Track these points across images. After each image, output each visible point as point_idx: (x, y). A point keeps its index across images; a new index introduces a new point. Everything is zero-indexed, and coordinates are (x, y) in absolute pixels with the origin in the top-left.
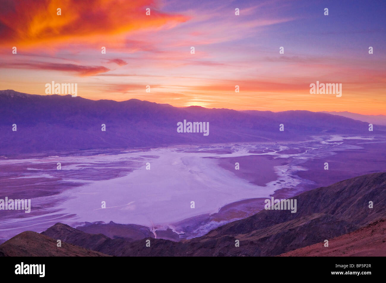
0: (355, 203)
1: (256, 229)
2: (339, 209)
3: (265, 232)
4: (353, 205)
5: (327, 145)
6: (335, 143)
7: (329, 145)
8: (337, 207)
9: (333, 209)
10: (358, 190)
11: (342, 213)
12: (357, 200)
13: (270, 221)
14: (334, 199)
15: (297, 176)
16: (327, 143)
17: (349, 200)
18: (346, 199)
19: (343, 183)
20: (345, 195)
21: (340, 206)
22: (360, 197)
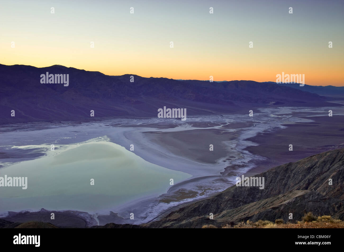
1: (225, 209)
2: (312, 186)
9: (305, 185)
10: (331, 165)
11: (316, 189)
13: (238, 200)
14: (305, 175)
17: (322, 176)
18: (319, 175)
19: (313, 157)
20: (317, 170)
21: (312, 182)
22: (334, 173)
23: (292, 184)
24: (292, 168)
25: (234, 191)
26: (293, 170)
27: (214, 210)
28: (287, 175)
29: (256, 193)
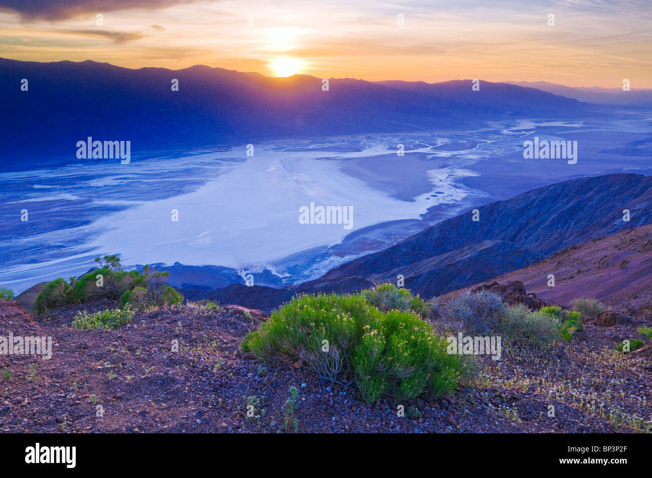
0: (547, 223)
1: (398, 266)
2: (523, 234)
3: (411, 270)
4: (542, 226)
5: (510, 135)
6: (523, 132)
7: (512, 135)
8: (519, 231)
9: (513, 233)
10: (552, 204)
11: (526, 239)
12: (550, 219)
13: (419, 253)
14: (515, 218)
15: (461, 185)
16: (511, 133)
17: (538, 220)
18: (534, 217)
19: (530, 194)
20: (533, 211)
21: (524, 228)
22: (554, 216)
23: (497, 231)
24: (501, 209)
25: (416, 241)
26: (502, 211)
27: (387, 267)
28: (491, 219)
29: (446, 244)
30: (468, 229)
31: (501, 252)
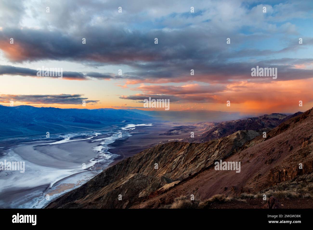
0: (150, 164)
1: (88, 194)
2: (142, 170)
3: (96, 194)
4: (149, 165)
5: (126, 130)
7: (127, 130)
8: (139, 169)
9: (137, 170)
10: (151, 156)
11: (143, 172)
12: (151, 162)
13: (98, 186)
14: (137, 164)
15: (109, 152)
16: (126, 129)
17: (146, 163)
18: (145, 162)
19: (142, 153)
20: (144, 160)
21: (141, 167)
22: (152, 161)
23: (131, 170)
24: (131, 160)
25: (96, 180)
26: (131, 161)
28: (128, 165)
29: (109, 179)
30: (118, 171)
31: (137, 178)
